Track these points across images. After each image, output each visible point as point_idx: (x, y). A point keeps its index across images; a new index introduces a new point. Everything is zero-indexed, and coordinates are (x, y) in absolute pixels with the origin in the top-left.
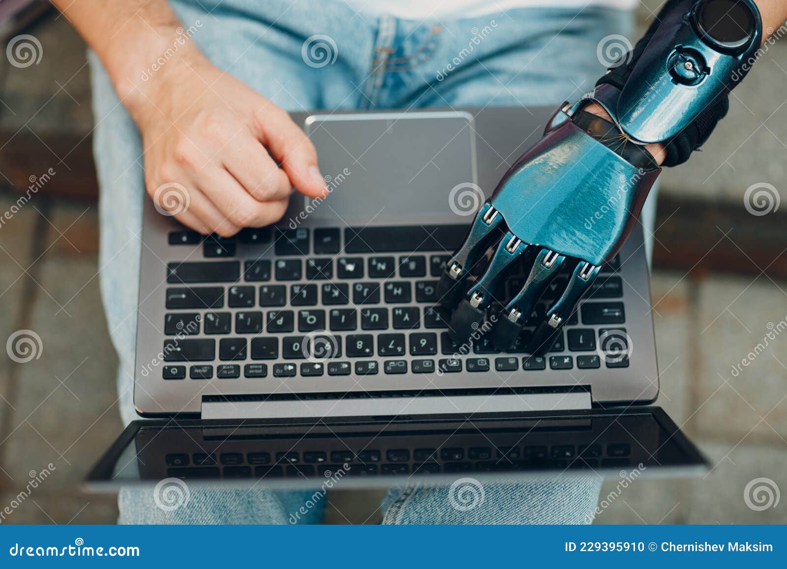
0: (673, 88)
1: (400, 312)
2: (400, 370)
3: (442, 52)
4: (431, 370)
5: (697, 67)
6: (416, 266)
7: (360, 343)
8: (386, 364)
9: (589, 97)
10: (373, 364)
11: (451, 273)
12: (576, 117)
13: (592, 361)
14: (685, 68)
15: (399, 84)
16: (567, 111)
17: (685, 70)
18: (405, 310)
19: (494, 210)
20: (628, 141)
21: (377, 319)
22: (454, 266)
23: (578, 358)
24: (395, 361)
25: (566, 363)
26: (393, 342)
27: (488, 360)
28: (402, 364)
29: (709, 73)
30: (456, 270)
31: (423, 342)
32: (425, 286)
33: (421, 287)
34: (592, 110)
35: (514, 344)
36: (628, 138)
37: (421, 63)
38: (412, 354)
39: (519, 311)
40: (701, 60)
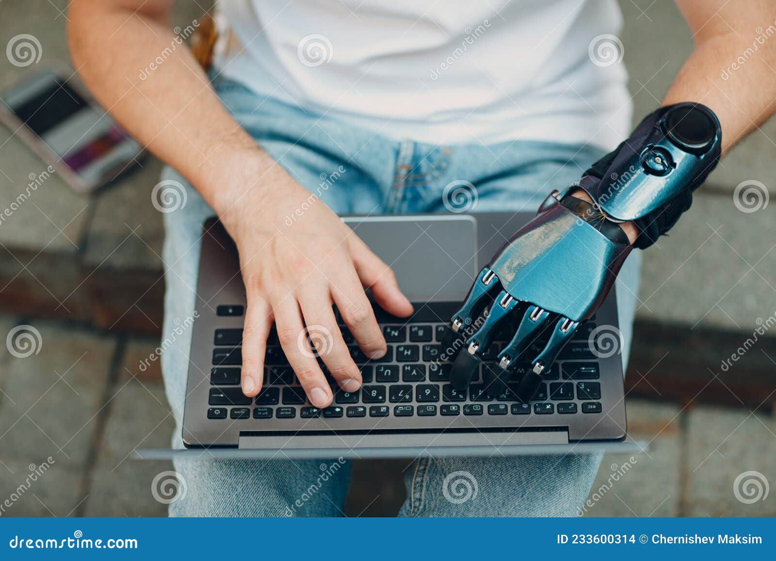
0: (645, 178)
1: (409, 368)
2: (408, 413)
3: (452, 171)
4: (433, 414)
5: (665, 162)
6: (424, 333)
7: (374, 392)
8: (396, 408)
9: (575, 185)
10: (385, 408)
11: (453, 327)
12: (563, 201)
13: (570, 407)
14: (655, 161)
15: (417, 197)
16: (556, 197)
17: (655, 163)
18: (413, 367)
19: (492, 273)
20: (606, 218)
21: (389, 374)
22: (456, 321)
23: (558, 406)
24: (403, 406)
25: (548, 409)
26: (402, 391)
27: (482, 407)
28: (409, 408)
29: (675, 168)
30: (457, 324)
31: (428, 391)
32: (431, 349)
33: (427, 349)
34: (578, 195)
35: (505, 394)
36: (605, 216)
37: (435, 178)
38: (418, 401)
39: (509, 359)
40: (669, 157)
